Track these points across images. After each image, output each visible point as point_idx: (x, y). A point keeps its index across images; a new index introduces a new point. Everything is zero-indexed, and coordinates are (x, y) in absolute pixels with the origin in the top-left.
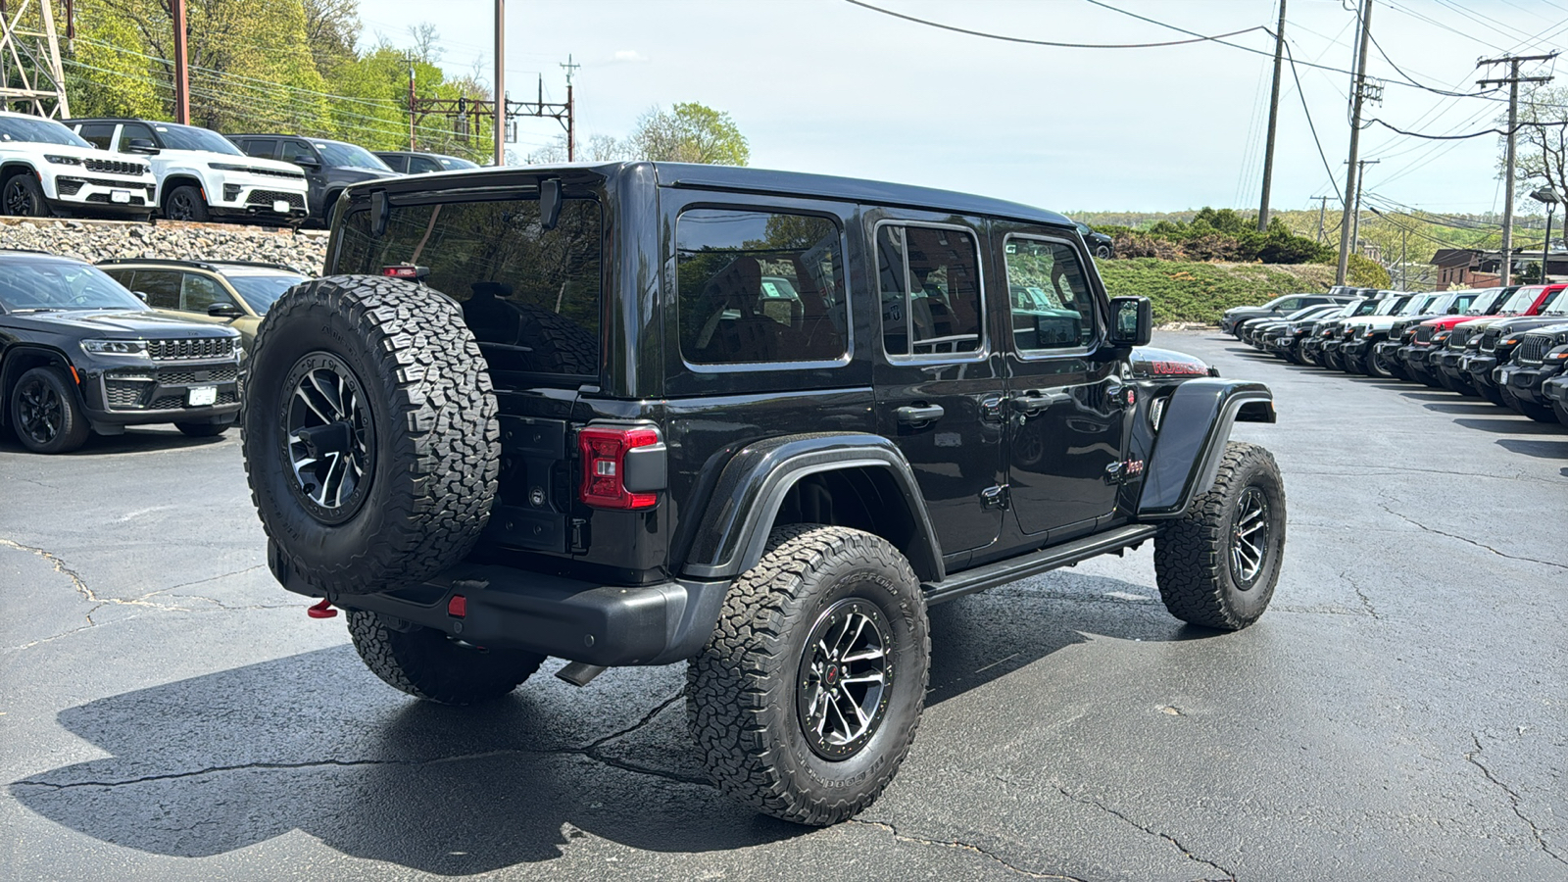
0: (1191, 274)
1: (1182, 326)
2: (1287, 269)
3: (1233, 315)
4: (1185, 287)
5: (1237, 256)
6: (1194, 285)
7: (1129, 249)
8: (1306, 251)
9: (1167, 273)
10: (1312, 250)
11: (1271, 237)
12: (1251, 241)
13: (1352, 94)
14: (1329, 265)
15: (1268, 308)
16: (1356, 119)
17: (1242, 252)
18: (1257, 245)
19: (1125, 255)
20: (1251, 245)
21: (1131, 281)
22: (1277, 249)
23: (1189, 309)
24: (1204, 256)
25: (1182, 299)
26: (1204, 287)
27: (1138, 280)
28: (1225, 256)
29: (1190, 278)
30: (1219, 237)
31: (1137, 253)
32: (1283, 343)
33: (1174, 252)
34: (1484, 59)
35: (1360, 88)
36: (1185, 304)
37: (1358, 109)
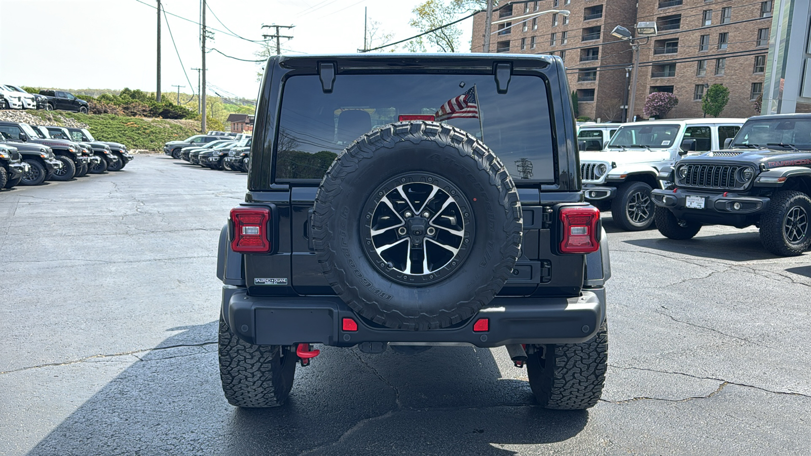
0: (135, 123)
1: (137, 151)
2: (177, 122)
3: (171, 145)
4: (134, 130)
5: (149, 115)
6: (138, 129)
7: (93, 109)
8: (183, 113)
9: (123, 123)
10: (186, 112)
11: (165, 105)
12: (156, 107)
13: (200, 35)
14: (196, 120)
15: (189, 142)
16: (204, 47)
17: (152, 113)
18: (159, 109)
19: (92, 112)
20: (156, 109)
21: (106, 127)
22: (169, 112)
23: (139, 142)
24: (133, 114)
25: (135, 137)
26: (144, 131)
27: (110, 126)
28: (143, 115)
29: (136, 125)
30: (139, 104)
31: (98, 111)
32: (214, 160)
33: (118, 111)
34: (265, 25)
35: (204, 32)
36: (137, 140)
37: (204, 42)
